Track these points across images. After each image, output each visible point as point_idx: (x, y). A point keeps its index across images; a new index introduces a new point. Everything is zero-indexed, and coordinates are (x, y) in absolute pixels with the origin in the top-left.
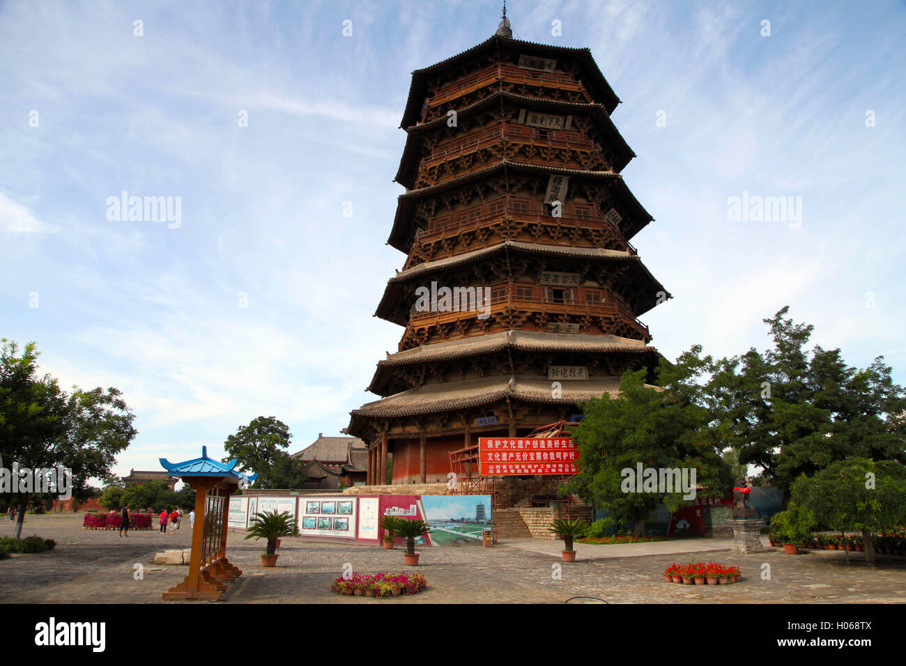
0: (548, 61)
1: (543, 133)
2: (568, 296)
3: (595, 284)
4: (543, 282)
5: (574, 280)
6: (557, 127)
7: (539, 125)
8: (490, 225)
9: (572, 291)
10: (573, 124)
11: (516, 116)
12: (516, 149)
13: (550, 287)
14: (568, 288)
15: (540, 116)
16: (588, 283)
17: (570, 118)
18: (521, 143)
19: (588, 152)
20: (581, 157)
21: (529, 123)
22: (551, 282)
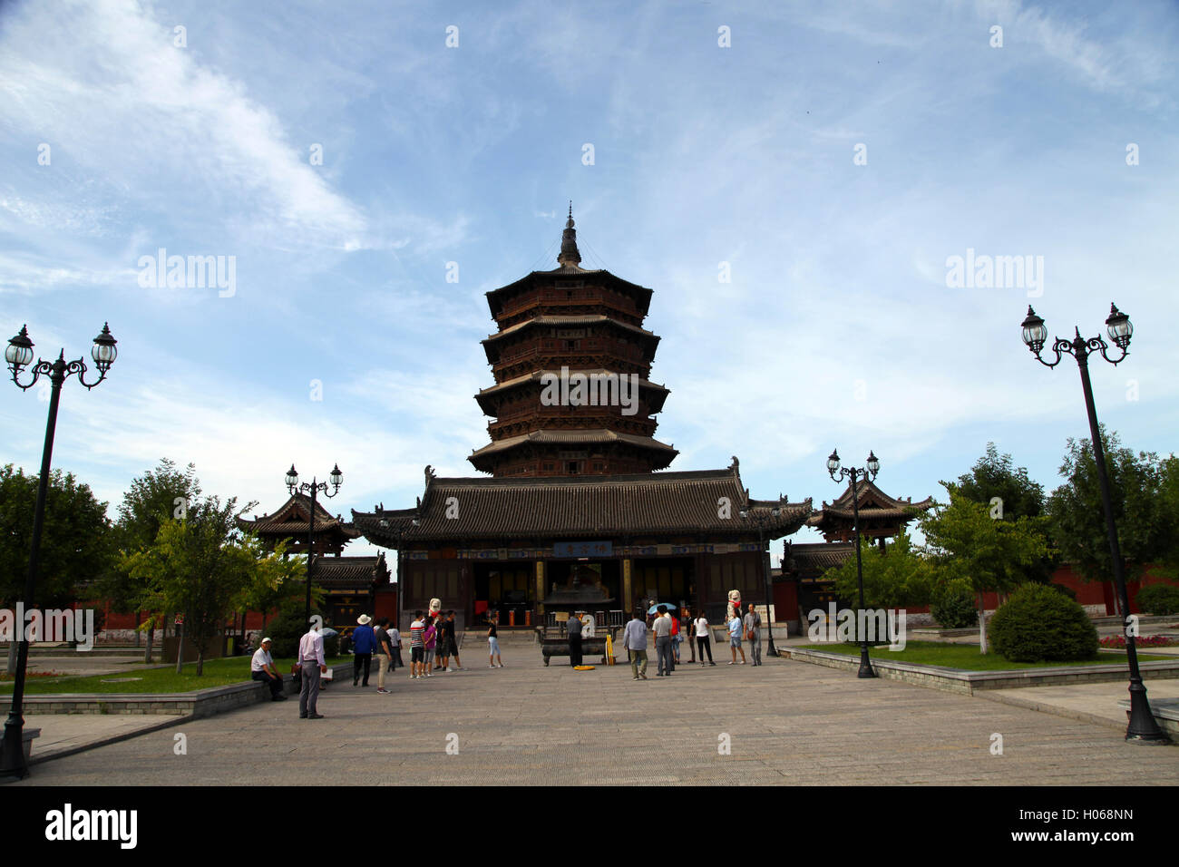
0: (578, 282)
1: (571, 343)
2: (580, 467)
3: (600, 456)
4: (561, 458)
5: (583, 455)
6: (580, 337)
7: (567, 337)
8: (527, 419)
9: (583, 463)
10: (593, 332)
11: (549, 332)
12: (547, 361)
13: (566, 461)
14: (581, 460)
15: (566, 331)
16: (595, 456)
17: (589, 330)
18: (550, 356)
19: (601, 355)
20: (596, 360)
21: (559, 336)
22: (567, 457)
